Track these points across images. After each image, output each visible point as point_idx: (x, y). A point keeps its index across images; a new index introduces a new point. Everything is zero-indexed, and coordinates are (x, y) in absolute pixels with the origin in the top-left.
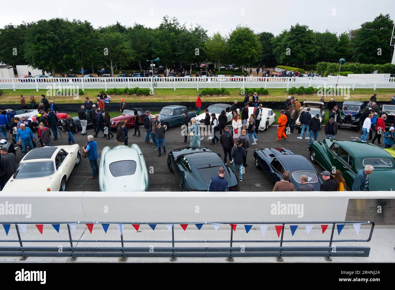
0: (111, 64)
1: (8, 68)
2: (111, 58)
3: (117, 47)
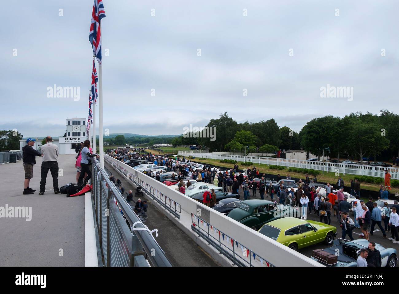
1: (302, 153)
2: (360, 146)
3: (364, 137)
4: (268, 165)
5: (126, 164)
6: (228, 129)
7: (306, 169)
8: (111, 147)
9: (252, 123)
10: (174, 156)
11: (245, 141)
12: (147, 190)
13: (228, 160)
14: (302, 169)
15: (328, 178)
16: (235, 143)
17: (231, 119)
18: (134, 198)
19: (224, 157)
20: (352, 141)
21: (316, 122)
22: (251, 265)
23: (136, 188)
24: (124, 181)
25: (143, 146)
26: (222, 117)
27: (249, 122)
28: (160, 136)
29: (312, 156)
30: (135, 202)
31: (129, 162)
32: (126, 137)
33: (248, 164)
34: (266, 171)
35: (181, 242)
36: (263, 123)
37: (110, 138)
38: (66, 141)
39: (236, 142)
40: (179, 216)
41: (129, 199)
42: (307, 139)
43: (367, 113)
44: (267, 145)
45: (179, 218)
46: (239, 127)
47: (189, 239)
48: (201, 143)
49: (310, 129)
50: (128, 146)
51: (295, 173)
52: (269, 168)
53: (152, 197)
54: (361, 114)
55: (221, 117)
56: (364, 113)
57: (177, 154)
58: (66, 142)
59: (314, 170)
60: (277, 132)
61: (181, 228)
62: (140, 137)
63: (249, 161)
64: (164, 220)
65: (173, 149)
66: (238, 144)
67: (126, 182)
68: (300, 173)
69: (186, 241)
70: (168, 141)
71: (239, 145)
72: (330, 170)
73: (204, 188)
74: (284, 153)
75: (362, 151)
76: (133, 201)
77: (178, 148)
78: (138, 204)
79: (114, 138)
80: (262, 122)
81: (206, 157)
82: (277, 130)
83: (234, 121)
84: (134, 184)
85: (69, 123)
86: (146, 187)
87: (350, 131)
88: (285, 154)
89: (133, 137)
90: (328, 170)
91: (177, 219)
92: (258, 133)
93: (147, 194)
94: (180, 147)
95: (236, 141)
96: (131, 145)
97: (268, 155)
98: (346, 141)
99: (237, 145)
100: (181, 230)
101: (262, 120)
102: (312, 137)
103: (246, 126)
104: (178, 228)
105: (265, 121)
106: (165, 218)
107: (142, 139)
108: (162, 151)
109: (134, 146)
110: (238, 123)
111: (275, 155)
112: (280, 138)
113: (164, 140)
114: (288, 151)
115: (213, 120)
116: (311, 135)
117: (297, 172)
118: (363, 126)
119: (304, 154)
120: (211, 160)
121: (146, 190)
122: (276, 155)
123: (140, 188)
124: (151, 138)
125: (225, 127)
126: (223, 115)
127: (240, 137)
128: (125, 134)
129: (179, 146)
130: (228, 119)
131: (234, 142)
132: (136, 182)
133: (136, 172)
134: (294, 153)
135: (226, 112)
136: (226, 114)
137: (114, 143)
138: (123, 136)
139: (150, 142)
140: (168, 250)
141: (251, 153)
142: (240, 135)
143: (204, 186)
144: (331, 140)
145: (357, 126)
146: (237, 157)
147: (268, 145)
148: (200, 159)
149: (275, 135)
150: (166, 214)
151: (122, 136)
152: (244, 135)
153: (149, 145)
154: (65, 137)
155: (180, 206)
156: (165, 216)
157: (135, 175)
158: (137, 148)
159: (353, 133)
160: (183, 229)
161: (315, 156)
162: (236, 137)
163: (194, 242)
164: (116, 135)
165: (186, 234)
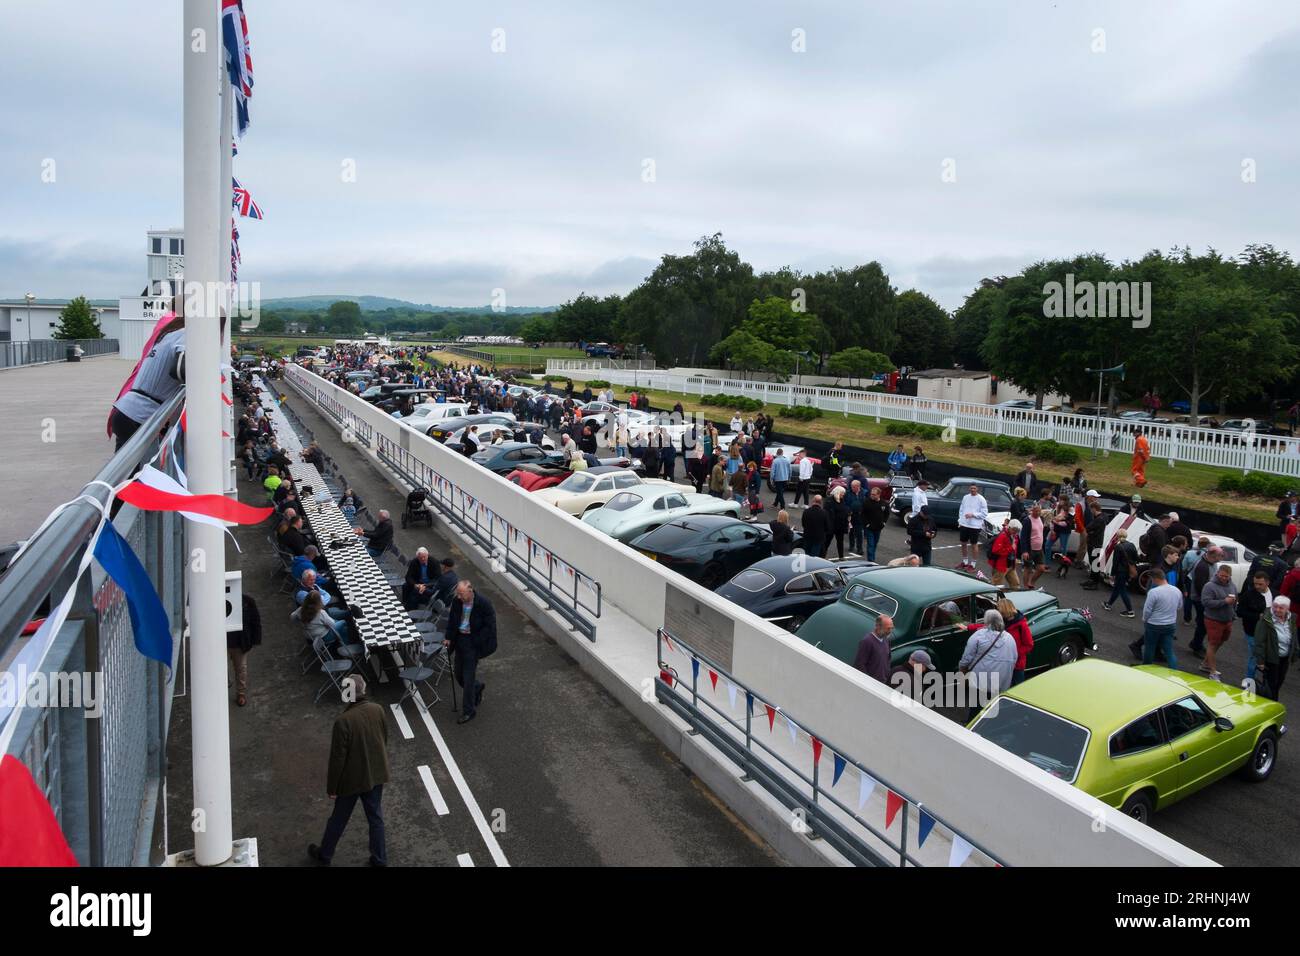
0: (1196, 383)
1: (975, 379)
2: (1195, 365)
3: (1214, 333)
4: (878, 421)
5: (366, 399)
6: (721, 293)
7: (1026, 439)
8: (314, 342)
9: (803, 275)
10: (532, 378)
11: (779, 334)
12: (449, 506)
13: (732, 397)
14: (1011, 438)
15: (1115, 476)
16: (748, 340)
17: (735, 257)
18: (399, 537)
19: (717, 387)
20: (1167, 344)
21: (1043, 274)
22: (904, 858)
23: (406, 496)
24: (359, 462)
25: (422, 339)
26: (703, 250)
27: (793, 270)
28: (482, 309)
29: (1011, 393)
30: (402, 559)
31: (376, 395)
32: (364, 307)
33: (805, 413)
34: (876, 441)
35: (609, 753)
36: (842, 276)
37: (310, 311)
38: (145, 310)
39: (750, 335)
40: (593, 628)
41: (378, 542)
42: (1005, 333)
43: (1205, 254)
44: (855, 348)
45: (591, 637)
46: (761, 286)
47: (641, 736)
48: (625, 335)
49: (1021, 299)
50: (372, 339)
51: (984, 451)
52: (885, 430)
53: (468, 534)
54: (1187, 256)
55: (699, 249)
56: (1199, 252)
57: (542, 371)
58: (145, 315)
59: (1058, 445)
60: (886, 306)
61: (602, 680)
62: (412, 311)
63: (806, 405)
64: (522, 636)
65: (530, 353)
66: (758, 342)
67: (364, 466)
68: (1005, 454)
69: (630, 750)
70: (506, 326)
71: (762, 349)
72: (1117, 446)
73: (674, 503)
74: (912, 378)
75: (1200, 380)
76: (395, 551)
77: (544, 350)
78: (415, 569)
79: (323, 310)
80: (835, 271)
81: (650, 383)
82: (886, 302)
83: (746, 265)
84: (397, 476)
85: (157, 245)
86: (447, 494)
87: (1165, 312)
88: (916, 381)
89: (390, 309)
90: (1108, 446)
91: (579, 636)
92: (824, 310)
93: (447, 520)
94: (550, 346)
95: (750, 331)
96: (381, 334)
97: (855, 382)
98: (1146, 345)
99: (755, 348)
100: (602, 690)
101: (837, 267)
102: (1024, 330)
103: (781, 284)
104: (588, 677)
105: (848, 267)
106: (529, 630)
107: (417, 317)
108: (489, 357)
109: (393, 340)
110: (757, 273)
111: (879, 385)
112: (896, 328)
113: (493, 323)
114: (925, 373)
115: (674, 257)
116: (1022, 323)
117: (993, 451)
118: (1212, 296)
119: (984, 384)
120: (666, 394)
121: (442, 505)
122: (883, 385)
123: (419, 495)
124: (450, 314)
125: (712, 284)
126: (709, 243)
127: (761, 321)
128: (362, 298)
129: (547, 344)
130: (726, 256)
131: (746, 335)
132: (403, 469)
133: (405, 433)
134: (946, 379)
135: (719, 234)
136: (720, 239)
137: (323, 328)
138: (356, 304)
139: (445, 328)
140: (559, 796)
141: (801, 374)
142: (764, 312)
143: (670, 497)
144: (1090, 342)
145: (1193, 294)
146: (762, 387)
147: (860, 348)
148: (626, 391)
149: (879, 317)
150: (531, 613)
151: (352, 303)
152: (778, 314)
153: (444, 338)
154: (145, 299)
155: (599, 589)
156: (526, 619)
157: (398, 443)
158: (402, 346)
159: (1173, 317)
160: (612, 688)
161: (1024, 392)
162: (748, 318)
163: (670, 754)
164: (330, 302)
165: (627, 712)
